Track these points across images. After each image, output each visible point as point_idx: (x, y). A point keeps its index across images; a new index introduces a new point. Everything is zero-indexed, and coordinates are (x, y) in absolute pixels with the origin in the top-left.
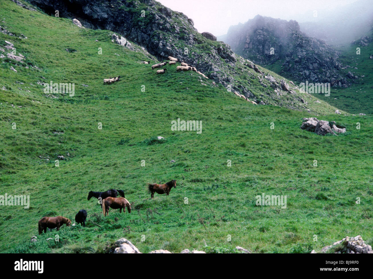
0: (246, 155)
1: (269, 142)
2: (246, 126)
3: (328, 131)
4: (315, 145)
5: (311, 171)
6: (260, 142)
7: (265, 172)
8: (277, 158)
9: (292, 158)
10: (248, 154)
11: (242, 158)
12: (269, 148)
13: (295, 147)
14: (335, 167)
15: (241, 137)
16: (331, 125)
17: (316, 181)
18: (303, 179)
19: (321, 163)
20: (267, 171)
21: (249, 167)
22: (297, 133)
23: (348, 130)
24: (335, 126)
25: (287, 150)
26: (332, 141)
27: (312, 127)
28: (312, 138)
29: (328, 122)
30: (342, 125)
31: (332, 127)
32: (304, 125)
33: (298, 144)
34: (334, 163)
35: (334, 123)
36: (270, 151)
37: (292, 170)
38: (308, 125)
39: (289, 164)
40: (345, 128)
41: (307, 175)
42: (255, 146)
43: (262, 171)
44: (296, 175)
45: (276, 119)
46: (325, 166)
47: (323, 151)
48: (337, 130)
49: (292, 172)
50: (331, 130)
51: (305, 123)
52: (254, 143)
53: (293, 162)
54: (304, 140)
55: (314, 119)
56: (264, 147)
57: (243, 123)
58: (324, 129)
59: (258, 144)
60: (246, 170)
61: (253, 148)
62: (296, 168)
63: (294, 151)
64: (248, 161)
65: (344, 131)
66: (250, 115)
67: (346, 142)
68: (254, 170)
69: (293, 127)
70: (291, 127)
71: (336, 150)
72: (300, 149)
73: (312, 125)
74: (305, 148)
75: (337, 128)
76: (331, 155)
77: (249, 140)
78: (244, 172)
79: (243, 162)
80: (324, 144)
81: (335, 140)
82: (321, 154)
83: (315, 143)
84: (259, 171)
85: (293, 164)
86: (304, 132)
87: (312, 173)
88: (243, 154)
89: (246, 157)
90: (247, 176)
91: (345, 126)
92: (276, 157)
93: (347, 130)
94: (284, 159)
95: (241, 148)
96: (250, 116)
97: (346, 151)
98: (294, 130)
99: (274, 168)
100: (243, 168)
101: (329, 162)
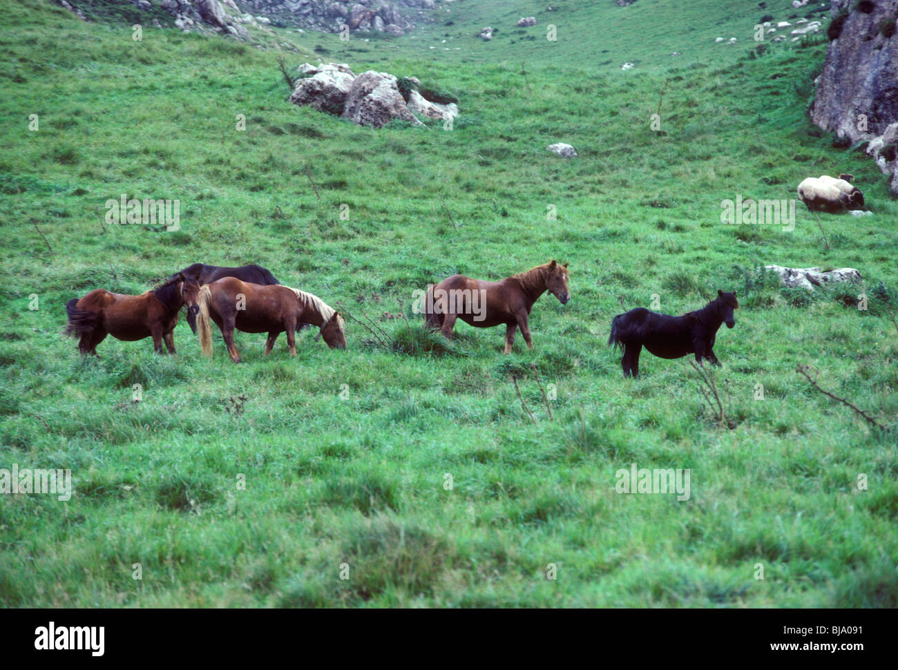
0: (80, 192)
1: (171, 145)
2: (78, 94)
3: (393, 112)
4: (349, 161)
5: (346, 248)
6: (135, 147)
7: (158, 254)
8: (207, 203)
9: (263, 201)
10: (88, 188)
11: (61, 202)
12: (174, 167)
13: (274, 165)
14: (441, 232)
15: (58, 127)
16: (404, 88)
17: (378, 283)
18: (322, 276)
19: (382, 219)
20: (166, 249)
21: (95, 235)
22: (278, 119)
23: (468, 109)
24: (417, 97)
25: (242, 176)
26: (413, 148)
27: (334, 97)
28: (336, 135)
29: (394, 79)
30: (444, 91)
31: (407, 98)
32: (304, 89)
33: (286, 156)
34: (436, 220)
35: (416, 84)
36: (175, 179)
37: (270, 246)
38: (318, 88)
39: (257, 224)
40: (455, 101)
41: (332, 262)
42: (116, 160)
43: (146, 249)
44: (289, 261)
45: (196, 75)
46: (403, 230)
47: (383, 181)
48: (427, 111)
49: (272, 254)
50: (403, 106)
51: (309, 80)
52: (112, 149)
53: (273, 217)
54: (306, 142)
55: (341, 67)
56: (153, 165)
57: (69, 86)
58: (378, 104)
59: (130, 154)
60: (82, 247)
61: (109, 167)
62: (286, 238)
63: (270, 179)
64: (87, 213)
65: (450, 113)
66: (94, 59)
67: (465, 151)
68: (112, 243)
69: (263, 98)
70: (252, 97)
71: (433, 178)
72: (296, 173)
73: (332, 88)
74: (312, 168)
75: (427, 104)
76: (415, 194)
77: (93, 140)
78: (73, 251)
79: (65, 215)
80: (380, 157)
81: (423, 143)
82: (378, 190)
83: (351, 154)
84: (134, 250)
85: (271, 223)
86: (305, 113)
87: (355, 256)
88: (68, 187)
89: (77, 199)
90: (85, 267)
91: (454, 96)
92: (201, 198)
93: (461, 111)
94: (236, 205)
95: (58, 166)
96: (92, 63)
97: (471, 180)
98: (267, 106)
99: (194, 237)
100: (65, 239)
101: (414, 218)
